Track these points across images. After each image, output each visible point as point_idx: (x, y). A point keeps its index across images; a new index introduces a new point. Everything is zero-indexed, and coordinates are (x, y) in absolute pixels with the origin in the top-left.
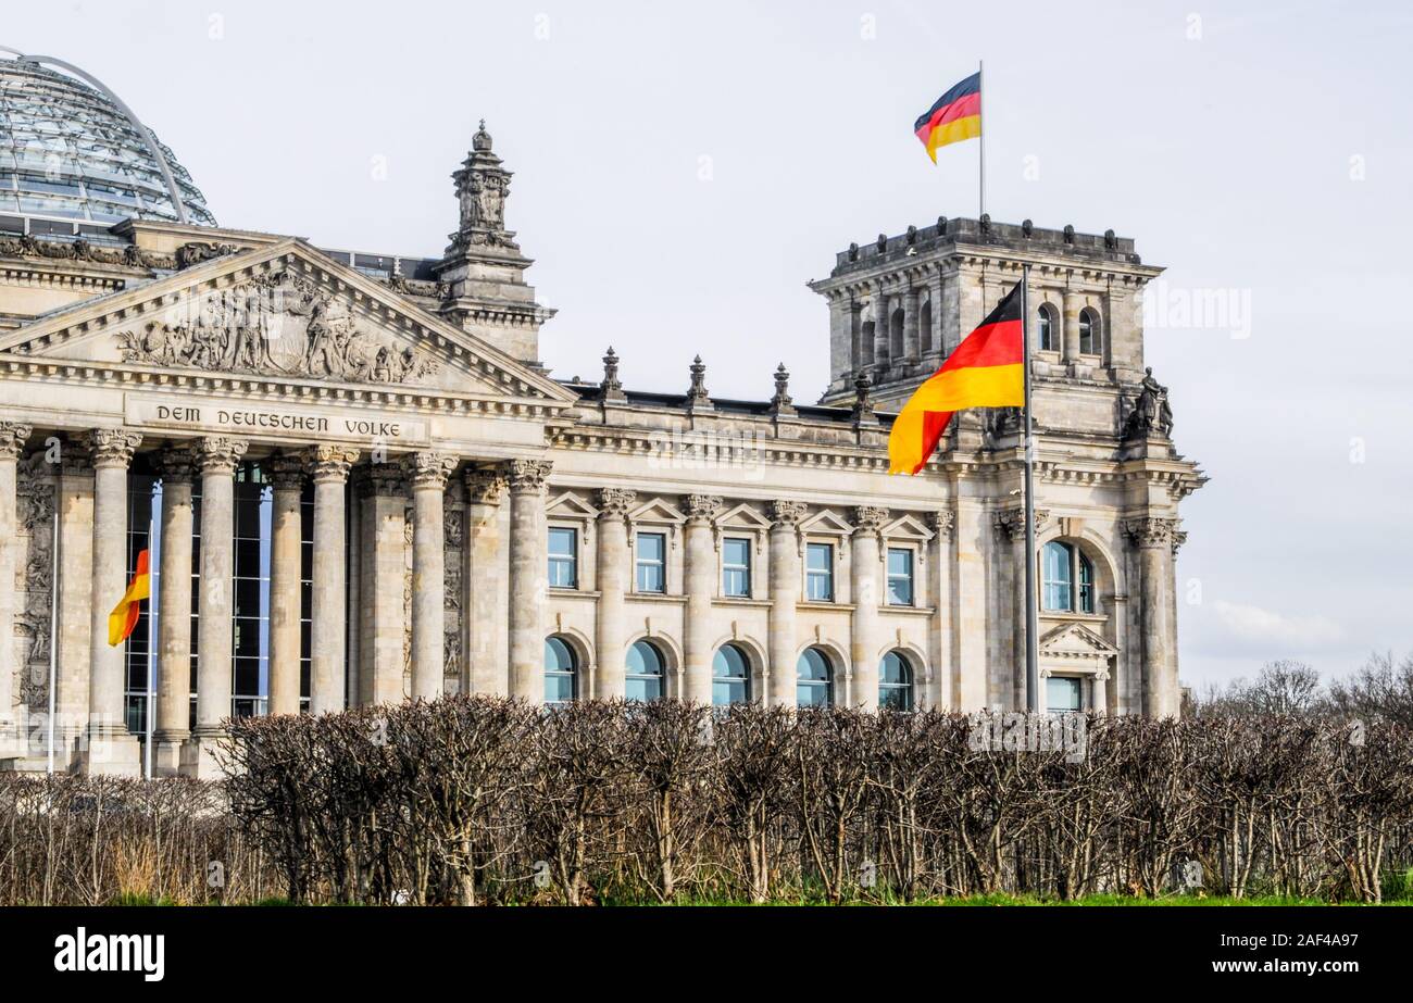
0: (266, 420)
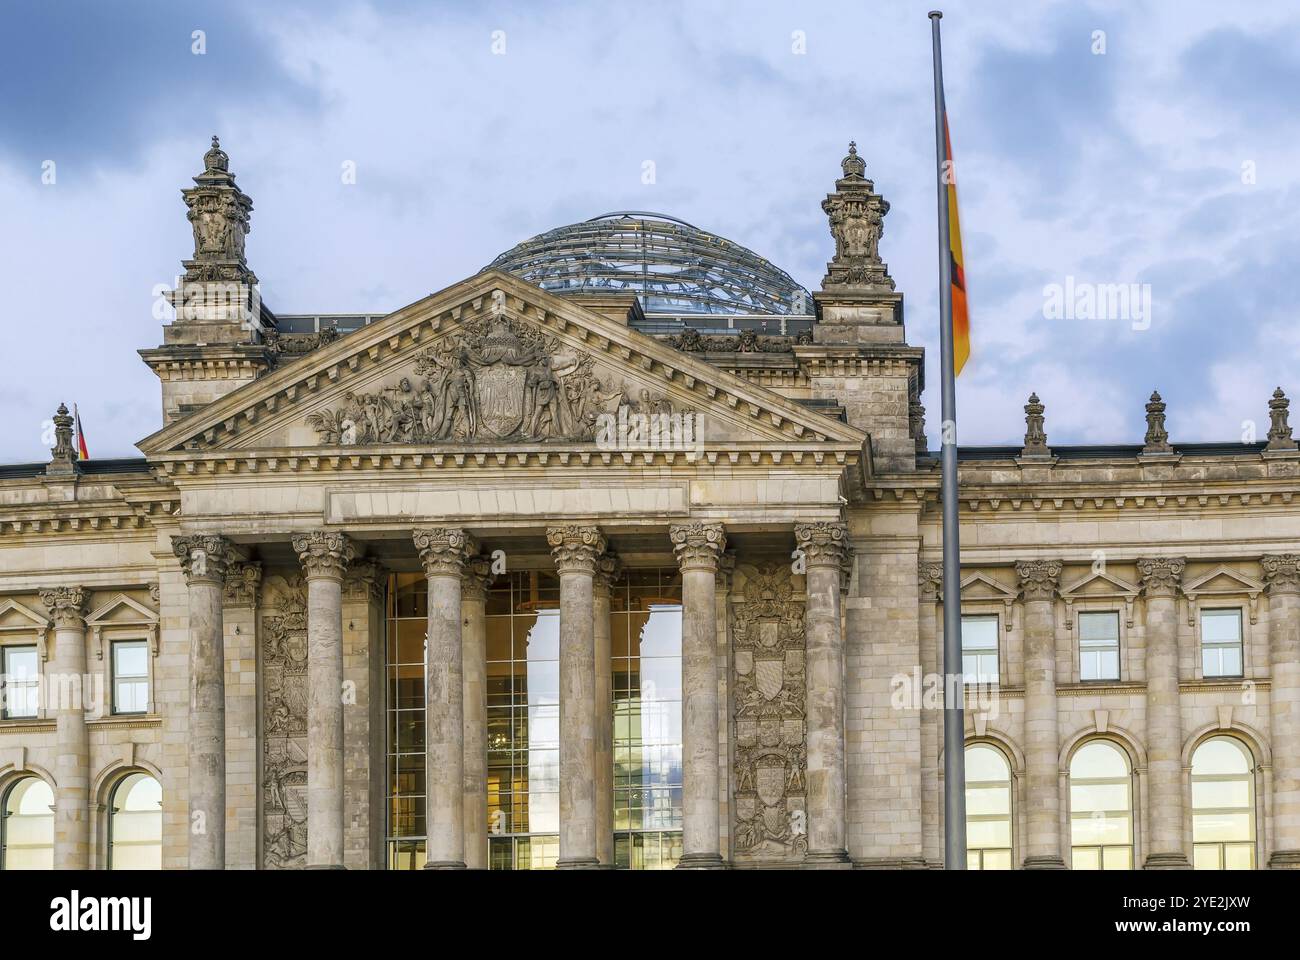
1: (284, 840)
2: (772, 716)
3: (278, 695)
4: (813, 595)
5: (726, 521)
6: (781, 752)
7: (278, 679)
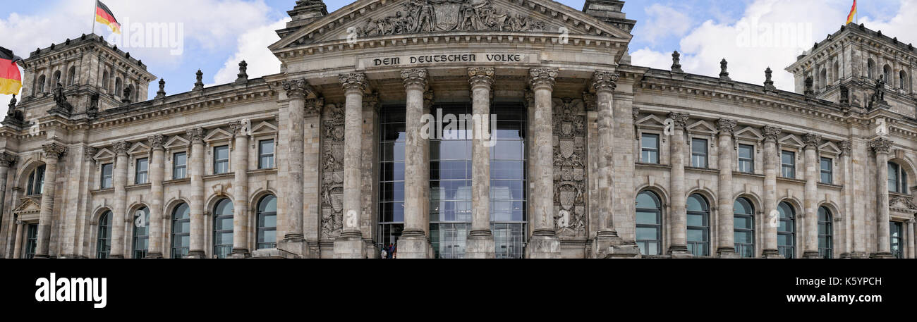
0: (437, 59)
1: (330, 221)
2: (568, 166)
3: (329, 153)
4: (603, 104)
5: (561, 69)
6: (572, 184)
7: (330, 146)
